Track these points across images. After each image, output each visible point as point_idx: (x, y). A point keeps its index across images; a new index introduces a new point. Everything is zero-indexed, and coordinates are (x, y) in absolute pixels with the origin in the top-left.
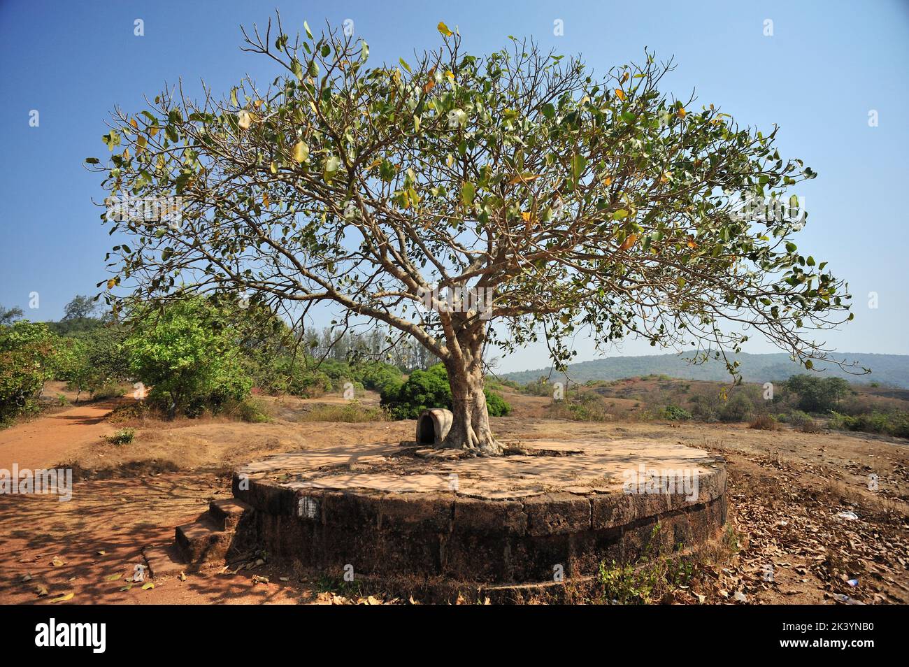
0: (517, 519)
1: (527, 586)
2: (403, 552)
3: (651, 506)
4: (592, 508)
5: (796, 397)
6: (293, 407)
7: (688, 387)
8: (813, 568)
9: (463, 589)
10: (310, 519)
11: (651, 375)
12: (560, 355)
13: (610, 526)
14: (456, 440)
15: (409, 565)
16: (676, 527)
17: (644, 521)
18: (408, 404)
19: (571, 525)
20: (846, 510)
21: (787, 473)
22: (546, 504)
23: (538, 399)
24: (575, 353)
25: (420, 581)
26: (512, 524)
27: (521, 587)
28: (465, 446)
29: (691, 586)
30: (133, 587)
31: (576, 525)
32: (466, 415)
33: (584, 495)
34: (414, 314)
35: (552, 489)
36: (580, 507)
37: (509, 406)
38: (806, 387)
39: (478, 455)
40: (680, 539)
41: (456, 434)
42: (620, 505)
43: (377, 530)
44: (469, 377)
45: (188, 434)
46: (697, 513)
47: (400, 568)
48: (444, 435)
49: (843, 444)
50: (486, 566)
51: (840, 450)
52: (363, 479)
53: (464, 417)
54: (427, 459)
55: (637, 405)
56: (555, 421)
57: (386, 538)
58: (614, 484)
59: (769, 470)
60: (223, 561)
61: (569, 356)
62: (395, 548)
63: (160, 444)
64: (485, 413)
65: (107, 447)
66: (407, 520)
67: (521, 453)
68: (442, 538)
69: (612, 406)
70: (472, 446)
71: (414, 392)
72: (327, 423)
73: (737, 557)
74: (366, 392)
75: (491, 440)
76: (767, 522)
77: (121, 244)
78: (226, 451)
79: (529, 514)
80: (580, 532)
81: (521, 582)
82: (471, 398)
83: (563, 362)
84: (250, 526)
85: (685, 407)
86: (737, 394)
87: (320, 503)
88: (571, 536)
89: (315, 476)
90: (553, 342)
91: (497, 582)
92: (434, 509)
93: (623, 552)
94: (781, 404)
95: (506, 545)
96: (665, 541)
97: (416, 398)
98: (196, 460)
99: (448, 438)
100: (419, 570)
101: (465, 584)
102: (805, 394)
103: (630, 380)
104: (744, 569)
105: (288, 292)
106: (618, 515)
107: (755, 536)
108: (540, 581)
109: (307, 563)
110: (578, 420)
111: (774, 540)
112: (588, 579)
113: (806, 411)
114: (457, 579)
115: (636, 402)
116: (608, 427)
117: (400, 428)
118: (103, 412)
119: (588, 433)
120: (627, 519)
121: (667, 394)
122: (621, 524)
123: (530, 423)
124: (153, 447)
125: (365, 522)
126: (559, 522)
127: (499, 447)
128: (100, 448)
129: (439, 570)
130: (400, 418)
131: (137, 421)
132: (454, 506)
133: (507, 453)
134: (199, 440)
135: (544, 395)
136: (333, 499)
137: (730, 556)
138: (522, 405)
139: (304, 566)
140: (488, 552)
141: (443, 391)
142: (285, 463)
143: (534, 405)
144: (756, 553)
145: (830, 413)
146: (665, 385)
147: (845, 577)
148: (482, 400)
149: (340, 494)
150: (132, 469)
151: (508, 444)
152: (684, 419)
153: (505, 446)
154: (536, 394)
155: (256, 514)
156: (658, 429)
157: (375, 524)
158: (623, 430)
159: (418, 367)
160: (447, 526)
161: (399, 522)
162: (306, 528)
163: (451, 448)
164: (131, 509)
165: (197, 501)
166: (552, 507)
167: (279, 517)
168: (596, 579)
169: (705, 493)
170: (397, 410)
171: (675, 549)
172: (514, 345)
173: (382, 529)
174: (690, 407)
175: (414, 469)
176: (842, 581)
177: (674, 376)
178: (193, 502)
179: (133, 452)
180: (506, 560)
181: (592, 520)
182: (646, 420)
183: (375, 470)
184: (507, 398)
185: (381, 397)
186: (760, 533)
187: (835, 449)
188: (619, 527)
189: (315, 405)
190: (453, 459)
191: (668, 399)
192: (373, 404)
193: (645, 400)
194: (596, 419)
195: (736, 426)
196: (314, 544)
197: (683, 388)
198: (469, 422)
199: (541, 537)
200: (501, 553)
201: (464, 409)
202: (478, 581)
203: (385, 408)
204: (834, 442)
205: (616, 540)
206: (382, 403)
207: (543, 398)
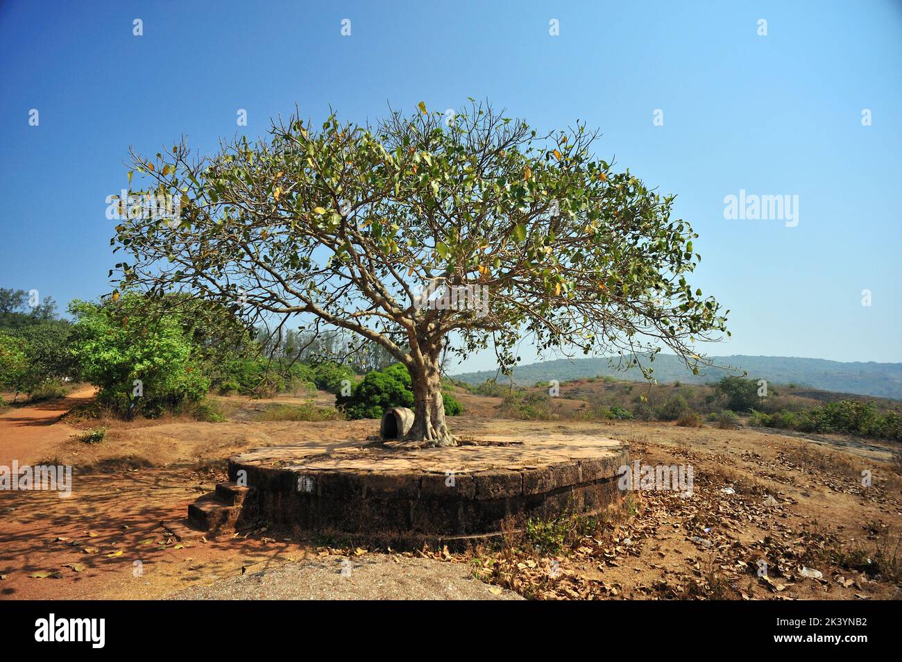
0: (468, 487)
1: (475, 537)
2: (382, 514)
3: (567, 479)
4: (523, 480)
5: (726, 397)
6: (246, 407)
7: (631, 388)
8: (685, 523)
9: (427, 540)
10: (308, 493)
11: (598, 377)
12: (506, 361)
13: (536, 493)
14: (418, 434)
15: (386, 524)
16: (586, 494)
17: (561, 490)
18: (363, 405)
19: (508, 492)
20: (727, 487)
21: (692, 461)
22: (489, 476)
23: (489, 399)
24: (519, 359)
25: (395, 535)
26: (464, 491)
27: (470, 537)
28: (425, 439)
29: (594, 536)
30: (166, 547)
31: (511, 491)
32: (426, 412)
33: (518, 470)
34: (377, 324)
35: (494, 467)
36: (514, 478)
37: (462, 407)
38: (735, 389)
39: (436, 446)
40: (589, 504)
41: (418, 428)
42: (544, 477)
43: (362, 499)
44: (429, 381)
45: (154, 433)
46: (602, 485)
47: (380, 526)
48: (405, 431)
49: (746, 437)
50: (445, 522)
51: (742, 442)
52: (347, 463)
53: (425, 414)
54: (393, 449)
55: (583, 406)
56: (503, 420)
57: (369, 505)
58: (540, 463)
59: (678, 459)
60: (234, 530)
61: (514, 361)
62: (376, 512)
63: (129, 443)
64: (442, 411)
65: (78, 446)
66: (386, 490)
67: (472, 444)
68: (412, 503)
69: (560, 406)
70: (431, 439)
71: (370, 393)
72: (289, 422)
73: (632, 518)
74: (318, 392)
75: (447, 434)
76: (664, 496)
77: (122, 262)
78: (197, 449)
79: (476, 484)
80: (514, 497)
81: (470, 534)
82: (431, 398)
83: (509, 366)
84: (254, 503)
85: (627, 407)
86: (675, 395)
87: (317, 480)
88: (507, 500)
89: (305, 462)
90: (500, 349)
91: (453, 534)
92: (407, 481)
93: (546, 512)
94: (713, 404)
95: (460, 507)
96: (577, 504)
97: (371, 399)
98: (168, 458)
99: (411, 432)
100: (394, 527)
101: (429, 536)
102: (735, 395)
103: (577, 381)
104: (636, 526)
105: (266, 303)
106: (542, 485)
107: (651, 505)
108: (484, 533)
109: (305, 526)
110: (526, 419)
111: (664, 508)
112: (520, 531)
113: (734, 410)
114: (423, 533)
115: (583, 402)
116: (551, 425)
117: (360, 427)
118: (58, 413)
119: (533, 430)
120: (549, 488)
121: (612, 394)
122: (544, 491)
123: (480, 421)
124: (122, 445)
125: (353, 493)
126: (498, 489)
127: (454, 439)
128: (72, 447)
129: (410, 528)
130: (355, 417)
131: (97, 422)
132: (421, 479)
133: (460, 444)
134: (167, 438)
135: (495, 396)
136: (328, 476)
137: (628, 518)
138: (474, 405)
139: (303, 530)
140: (446, 513)
141: (398, 392)
142: (272, 454)
143: (485, 405)
144: (648, 516)
145: (751, 412)
146: (610, 386)
147: (703, 527)
148: (440, 400)
149: (333, 472)
150: (109, 465)
151: (461, 437)
152: (625, 418)
153: (458, 439)
154: (487, 395)
155: (259, 492)
156: (596, 426)
157: (361, 494)
158: (564, 428)
159: (371, 368)
160: (416, 494)
161: (380, 492)
162: (304, 500)
163: (413, 440)
164: (130, 497)
165: (186, 490)
166: (494, 479)
167: (280, 494)
168: (525, 532)
169: (609, 471)
170: (352, 410)
171: (585, 510)
172: (467, 352)
173: (366, 498)
174: (632, 407)
175: (386, 456)
176: (700, 530)
177: (618, 378)
178: (183, 490)
179: (105, 450)
180: (459, 518)
181: (522, 488)
182: (588, 420)
183: (354, 457)
184: (459, 399)
185: (337, 397)
186: (656, 503)
187: (739, 441)
188: (543, 494)
189: (268, 406)
190: (416, 449)
191: (613, 400)
192: (328, 404)
193: (591, 401)
194: (542, 418)
195: (665, 423)
196: (311, 512)
197: (627, 389)
198: (428, 419)
199: (485, 501)
200: (456, 513)
201: (425, 407)
202: (439, 534)
203: (340, 409)
204: (740, 436)
205: (540, 503)
206: (337, 403)
207: (494, 399)
